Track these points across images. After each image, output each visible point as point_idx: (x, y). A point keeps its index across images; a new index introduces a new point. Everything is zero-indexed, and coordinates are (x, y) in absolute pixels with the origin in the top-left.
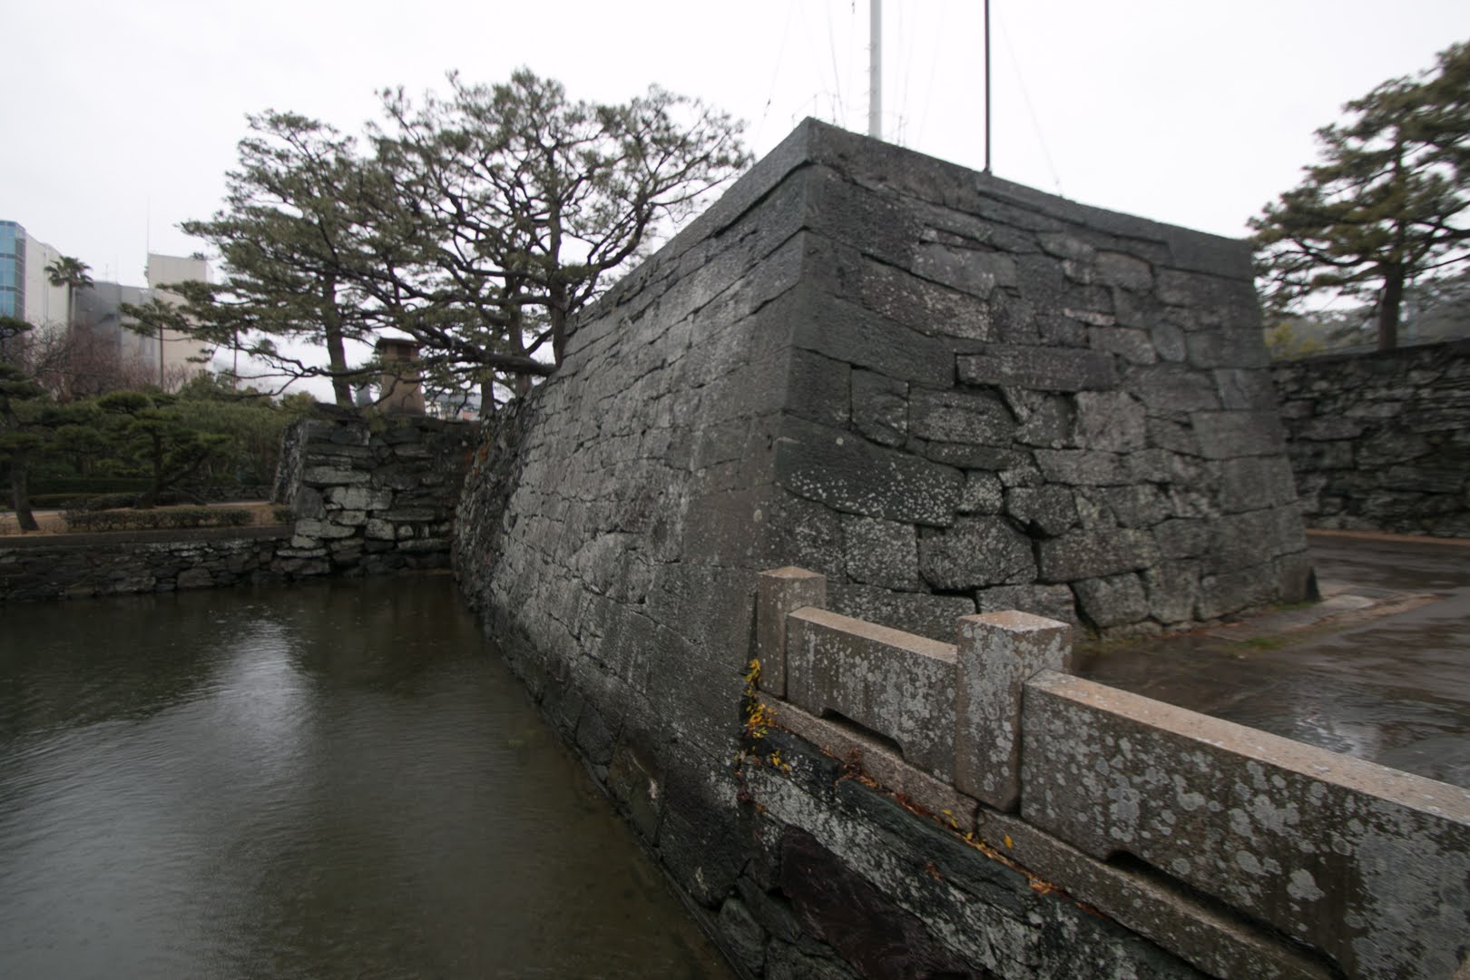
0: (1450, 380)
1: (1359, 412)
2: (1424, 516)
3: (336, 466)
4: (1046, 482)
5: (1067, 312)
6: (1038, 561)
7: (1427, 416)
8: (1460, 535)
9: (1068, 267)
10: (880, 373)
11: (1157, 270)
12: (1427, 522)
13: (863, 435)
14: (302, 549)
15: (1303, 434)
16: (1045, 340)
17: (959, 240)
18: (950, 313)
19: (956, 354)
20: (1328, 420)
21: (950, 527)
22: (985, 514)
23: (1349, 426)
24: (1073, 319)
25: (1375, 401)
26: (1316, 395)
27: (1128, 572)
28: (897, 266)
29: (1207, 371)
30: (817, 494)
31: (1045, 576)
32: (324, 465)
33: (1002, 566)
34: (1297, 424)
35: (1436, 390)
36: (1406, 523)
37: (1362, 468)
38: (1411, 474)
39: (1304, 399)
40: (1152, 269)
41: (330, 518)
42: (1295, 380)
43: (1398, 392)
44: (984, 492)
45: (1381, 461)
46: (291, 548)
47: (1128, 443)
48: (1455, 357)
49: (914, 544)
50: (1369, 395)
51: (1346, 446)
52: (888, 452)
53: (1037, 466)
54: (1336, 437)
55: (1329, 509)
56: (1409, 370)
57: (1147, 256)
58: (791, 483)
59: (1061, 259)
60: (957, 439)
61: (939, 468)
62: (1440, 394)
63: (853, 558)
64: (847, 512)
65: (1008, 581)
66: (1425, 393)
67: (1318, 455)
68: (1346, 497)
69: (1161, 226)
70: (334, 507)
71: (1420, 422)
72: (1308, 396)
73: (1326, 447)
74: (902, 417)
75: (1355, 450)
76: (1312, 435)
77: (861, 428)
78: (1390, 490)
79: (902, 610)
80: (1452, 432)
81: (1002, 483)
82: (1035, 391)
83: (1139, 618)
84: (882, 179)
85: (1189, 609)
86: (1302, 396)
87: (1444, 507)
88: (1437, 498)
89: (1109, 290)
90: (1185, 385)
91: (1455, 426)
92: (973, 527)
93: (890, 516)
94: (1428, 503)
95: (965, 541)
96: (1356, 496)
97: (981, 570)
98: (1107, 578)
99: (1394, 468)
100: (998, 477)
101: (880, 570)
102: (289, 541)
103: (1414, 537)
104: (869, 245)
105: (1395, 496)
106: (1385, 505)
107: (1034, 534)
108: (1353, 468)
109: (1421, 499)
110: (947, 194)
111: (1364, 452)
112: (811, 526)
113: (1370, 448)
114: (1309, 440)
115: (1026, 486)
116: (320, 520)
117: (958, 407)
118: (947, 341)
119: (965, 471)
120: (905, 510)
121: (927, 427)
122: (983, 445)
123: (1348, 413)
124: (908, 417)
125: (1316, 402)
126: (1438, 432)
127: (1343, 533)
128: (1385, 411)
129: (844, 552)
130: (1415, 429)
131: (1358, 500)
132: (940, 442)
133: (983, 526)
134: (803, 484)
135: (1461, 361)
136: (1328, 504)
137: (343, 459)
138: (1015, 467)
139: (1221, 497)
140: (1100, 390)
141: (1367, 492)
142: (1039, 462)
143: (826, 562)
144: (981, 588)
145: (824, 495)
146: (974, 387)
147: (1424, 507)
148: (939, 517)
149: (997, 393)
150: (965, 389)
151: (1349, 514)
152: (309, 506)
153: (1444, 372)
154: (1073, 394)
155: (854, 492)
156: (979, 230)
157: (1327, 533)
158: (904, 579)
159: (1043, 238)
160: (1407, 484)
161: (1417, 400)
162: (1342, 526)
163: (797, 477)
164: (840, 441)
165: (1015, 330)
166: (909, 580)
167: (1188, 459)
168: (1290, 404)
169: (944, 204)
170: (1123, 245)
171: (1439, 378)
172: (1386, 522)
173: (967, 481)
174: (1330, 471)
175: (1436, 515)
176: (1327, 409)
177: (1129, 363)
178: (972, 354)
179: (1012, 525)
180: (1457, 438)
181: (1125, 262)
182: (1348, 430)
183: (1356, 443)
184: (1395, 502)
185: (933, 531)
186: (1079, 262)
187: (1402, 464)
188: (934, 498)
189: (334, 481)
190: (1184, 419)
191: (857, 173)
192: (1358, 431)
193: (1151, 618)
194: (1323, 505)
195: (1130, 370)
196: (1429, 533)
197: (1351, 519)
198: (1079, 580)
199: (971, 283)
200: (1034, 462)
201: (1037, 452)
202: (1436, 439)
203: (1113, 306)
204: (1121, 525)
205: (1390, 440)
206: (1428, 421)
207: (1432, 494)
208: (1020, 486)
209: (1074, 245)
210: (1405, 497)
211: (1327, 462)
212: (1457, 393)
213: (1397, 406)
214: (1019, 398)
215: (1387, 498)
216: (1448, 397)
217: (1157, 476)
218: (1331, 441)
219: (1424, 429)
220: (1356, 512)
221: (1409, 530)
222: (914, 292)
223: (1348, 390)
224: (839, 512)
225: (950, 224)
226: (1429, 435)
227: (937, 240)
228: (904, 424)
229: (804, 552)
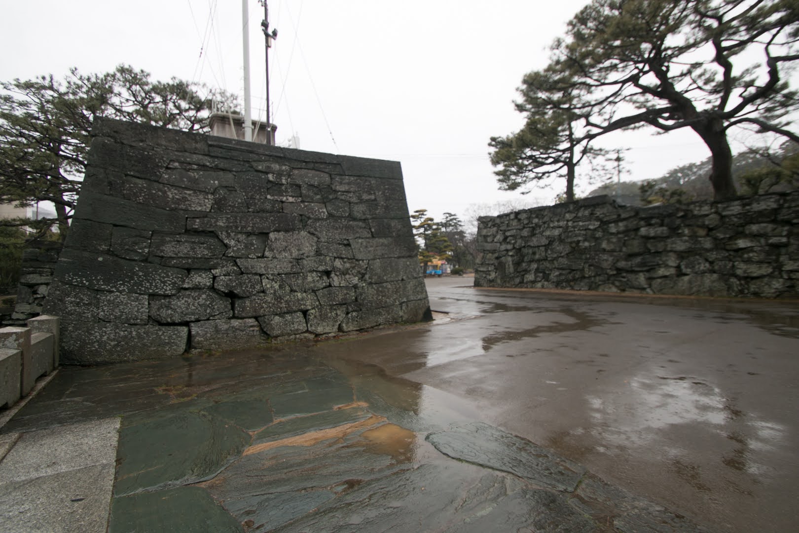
0: (579, 218)
1: (548, 233)
2: (571, 281)
3: (41, 274)
4: (242, 273)
5: (269, 197)
6: (233, 308)
7: (570, 234)
8: (583, 289)
9: (271, 177)
10: (133, 228)
11: (333, 176)
12: (572, 283)
13: (117, 256)
14: (18, 319)
15: (529, 244)
16: (251, 210)
17: (195, 167)
18: (184, 199)
19: (187, 218)
20: (537, 237)
21: (174, 295)
22: (200, 289)
23: (544, 239)
24: (273, 200)
25: (553, 228)
26: (534, 225)
27: (295, 312)
28: (150, 180)
29: (365, 220)
30: (82, 283)
31: (236, 315)
32: (33, 273)
33: (208, 311)
34: (527, 239)
35: (574, 222)
36: (564, 284)
37: (549, 259)
38: (564, 261)
39: (530, 227)
40: (330, 175)
41: (36, 302)
42: (527, 218)
43: (561, 224)
44: (202, 279)
45: (555, 255)
46: (11, 319)
47: (303, 254)
48: (581, 207)
49: (147, 303)
50: (552, 225)
51: (543, 249)
52: (133, 263)
53: (238, 266)
54: (539, 245)
55: (539, 279)
56: (565, 213)
57: (327, 170)
58: (64, 278)
59: (267, 173)
60: (182, 256)
61: (169, 269)
62: (576, 224)
63: (104, 311)
64: (103, 291)
65: (211, 318)
66: (570, 224)
67: (534, 253)
68: (544, 273)
69: (338, 156)
70: (39, 296)
71: (568, 237)
72: (531, 226)
73: (536, 249)
74: (145, 247)
75: (546, 251)
76: (531, 244)
77: (115, 253)
78: (558, 269)
79: (134, 333)
80: (579, 242)
81: (213, 274)
82: (241, 233)
83: (300, 332)
84: (142, 141)
85: (336, 327)
86: (529, 226)
87: (577, 276)
88: (575, 272)
89: (299, 186)
90: (348, 227)
91: (580, 238)
92: (190, 295)
93: (131, 291)
94: (571, 275)
95: (183, 301)
96: (547, 272)
97: (193, 314)
98: (281, 315)
99: (560, 259)
100: (211, 272)
101: (121, 316)
102: (10, 315)
103: (567, 291)
104: (130, 171)
105: (561, 271)
106: (557, 276)
107: (231, 296)
108: (545, 259)
109: (570, 273)
110: (186, 146)
111: (549, 252)
112: (75, 296)
113: (552, 250)
114: (531, 247)
115: (229, 275)
116: (30, 304)
117: (186, 241)
118: (182, 212)
119: (189, 270)
120: (143, 289)
121: (162, 251)
122: (201, 258)
123: (544, 234)
124: (150, 247)
125: (534, 228)
126: (574, 242)
127: (544, 290)
128: (556, 232)
129: (98, 308)
130: (566, 241)
131: (548, 274)
132: (171, 257)
133: (197, 294)
134: (73, 279)
135: (583, 208)
136: (538, 276)
137: (45, 270)
138: (223, 267)
139: (367, 277)
140: (287, 231)
141: (551, 270)
142: (239, 264)
143: (84, 313)
144: (192, 322)
145: (87, 283)
146: (196, 232)
147: (570, 277)
148: (166, 290)
149: (213, 234)
150: (193, 233)
151: (544, 281)
152: (23, 296)
153: (577, 214)
154: (268, 233)
155: (107, 281)
156: (209, 162)
157: (537, 290)
158: (137, 319)
159: (255, 164)
160: (564, 266)
161: (567, 227)
162: (543, 287)
163: (69, 276)
164: (100, 259)
165: (230, 206)
166: (141, 320)
167: (345, 260)
168: (525, 230)
169: (185, 151)
170: (312, 165)
171: (575, 217)
172: (558, 284)
173: (189, 274)
174: (538, 261)
175: (574, 280)
176: (537, 232)
177: (309, 218)
178: (197, 218)
179: (217, 293)
180: (581, 244)
181: (311, 173)
182: (544, 241)
183: (547, 247)
184: (560, 275)
185: (163, 297)
186: (280, 174)
187: (562, 257)
188: (164, 282)
189: (40, 282)
190: (345, 242)
191: (124, 139)
192: (547, 242)
193: (307, 331)
194: (536, 277)
195: (309, 222)
196: (572, 288)
197: (546, 283)
198: (260, 316)
199: (200, 186)
200: (236, 264)
201: (238, 260)
202: (574, 245)
203: (301, 193)
204: (292, 291)
205: (558, 246)
206: (571, 237)
207: (574, 270)
208: (224, 275)
209: (276, 167)
210: (564, 272)
211: (537, 257)
212: (581, 224)
213: (561, 229)
214: (228, 236)
215: (557, 273)
216: (578, 225)
217: (321, 268)
218: (538, 247)
219: (569, 240)
220: (547, 280)
221: (565, 287)
222: (160, 190)
223: (544, 223)
224: (97, 290)
225: (188, 159)
226: (571, 243)
227: (179, 167)
228: (146, 250)
229: (69, 309)
